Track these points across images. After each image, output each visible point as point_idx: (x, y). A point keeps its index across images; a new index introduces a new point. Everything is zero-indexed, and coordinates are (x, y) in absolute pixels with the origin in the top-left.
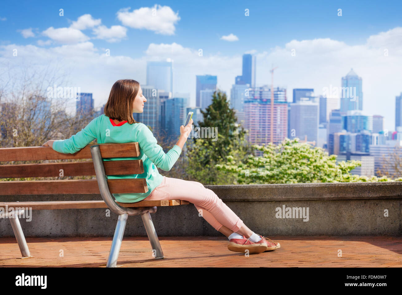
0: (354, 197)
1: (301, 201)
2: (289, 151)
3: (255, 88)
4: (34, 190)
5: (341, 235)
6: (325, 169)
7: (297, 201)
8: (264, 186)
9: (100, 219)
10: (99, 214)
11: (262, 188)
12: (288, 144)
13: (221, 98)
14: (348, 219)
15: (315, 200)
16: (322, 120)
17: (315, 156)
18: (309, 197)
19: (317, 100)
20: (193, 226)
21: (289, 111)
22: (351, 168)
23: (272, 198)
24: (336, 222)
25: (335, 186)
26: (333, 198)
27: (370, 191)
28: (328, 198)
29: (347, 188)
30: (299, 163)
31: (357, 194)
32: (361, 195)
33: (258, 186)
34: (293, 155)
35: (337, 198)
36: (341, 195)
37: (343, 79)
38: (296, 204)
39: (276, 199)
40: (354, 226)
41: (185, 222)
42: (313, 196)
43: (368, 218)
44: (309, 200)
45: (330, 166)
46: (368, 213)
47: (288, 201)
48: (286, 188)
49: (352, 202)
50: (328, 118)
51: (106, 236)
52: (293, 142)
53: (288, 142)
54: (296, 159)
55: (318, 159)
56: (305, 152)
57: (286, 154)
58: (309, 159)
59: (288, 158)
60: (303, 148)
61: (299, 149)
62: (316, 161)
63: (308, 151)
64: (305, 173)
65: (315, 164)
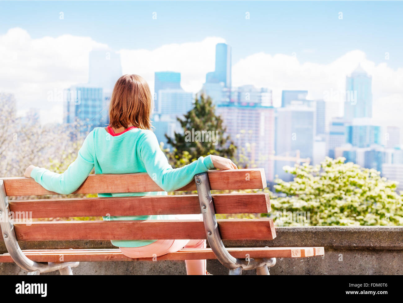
2: (332, 175)
3: (230, 88)
4: (108, 234)
6: (382, 201)
10: (159, 265)
12: (329, 166)
13: (205, 101)
16: (320, 130)
17: (368, 182)
19: (314, 104)
21: (276, 118)
30: (344, 191)
34: (337, 180)
37: (347, 77)
45: (389, 197)
50: (328, 129)
52: (336, 163)
53: (330, 163)
54: (340, 186)
55: (372, 187)
56: (354, 177)
57: (327, 178)
58: (361, 186)
59: (330, 185)
60: (352, 171)
61: (346, 172)
62: (370, 190)
63: (359, 176)
64: (356, 205)
65: (368, 194)
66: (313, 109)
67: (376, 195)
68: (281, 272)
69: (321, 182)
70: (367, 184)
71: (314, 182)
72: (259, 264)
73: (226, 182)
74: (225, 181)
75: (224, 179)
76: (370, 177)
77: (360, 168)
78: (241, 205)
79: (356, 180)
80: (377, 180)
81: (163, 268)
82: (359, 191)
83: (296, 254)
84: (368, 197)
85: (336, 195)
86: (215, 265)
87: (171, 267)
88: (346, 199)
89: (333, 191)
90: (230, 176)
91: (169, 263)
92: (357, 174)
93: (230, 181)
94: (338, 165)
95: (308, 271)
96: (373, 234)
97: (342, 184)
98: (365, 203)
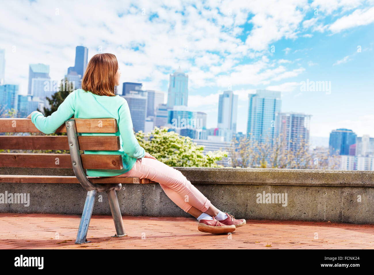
0: (296, 184)
1: (244, 185)
2: (159, 140)
5: (281, 220)
6: (194, 159)
7: (239, 185)
8: (207, 169)
9: (34, 196)
10: (34, 191)
11: (205, 171)
12: (157, 133)
14: (290, 204)
15: (258, 184)
16: (150, 113)
17: (184, 145)
18: (252, 181)
20: (132, 206)
22: (218, 159)
23: (214, 181)
24: (278, 207)
25: (278, 172)
26: (276, 183)
27: (313, 178)
28: (271, 183)
29: (291, 174)
30: (167, 151)
31: (300, 180)
32: (304, 181)
33: (201, 169)
34: (162, 144)
35: (280, 184)
36: (284, 181)
38: (238, 188)
39: (219, 182)
40: (294, 211)
41: (124, 201)
42: (256, 181)
43: (309, 204)
44: (251, 185)
45: (198, 156)
46: (310, 199)
47: (230, 185)
48: (229, 172)
49: (293, 188)
51: (41, 212)
52: (162, 131)
53: (158, 131)
54: (164, 148)
55: (187, 149)
56: (174, 142)
57: (155, 142)
58: (179, 148)
59: (157, 147)
60: (173, 138)
61: (168, 138)
62: (185, 151)
63: (178, 141)
64: (175, 161)
65: (184, 154)
66: (145, 97)
67: (190, 155)
68: (123, 198)
69: (151, 145)
70: (183, 147)
71: (146, 145)
72: (109, 188)
73: (89, 127)
74: (87, 126)
75: (87, 125)
76: (185, 142)
77: (179, 136)
78: (99, 144)
79: (176, 144)
80: (190, 144)
81: (37, 193)
82: (178, 152)
83: (137, 182)
84: (183, 156)
85: (161, 154)
86: (75, 192)
87: (43, 193)
88: (168, 158)
89: (159, 152)
90: (91, 123)
91: (41, 190)
92: (177, 140)
93: (91, 126)
94: (163, 133)
95: (143, 198)
96: (190, 173)
97: (166, 147)
98: (182, 161)
